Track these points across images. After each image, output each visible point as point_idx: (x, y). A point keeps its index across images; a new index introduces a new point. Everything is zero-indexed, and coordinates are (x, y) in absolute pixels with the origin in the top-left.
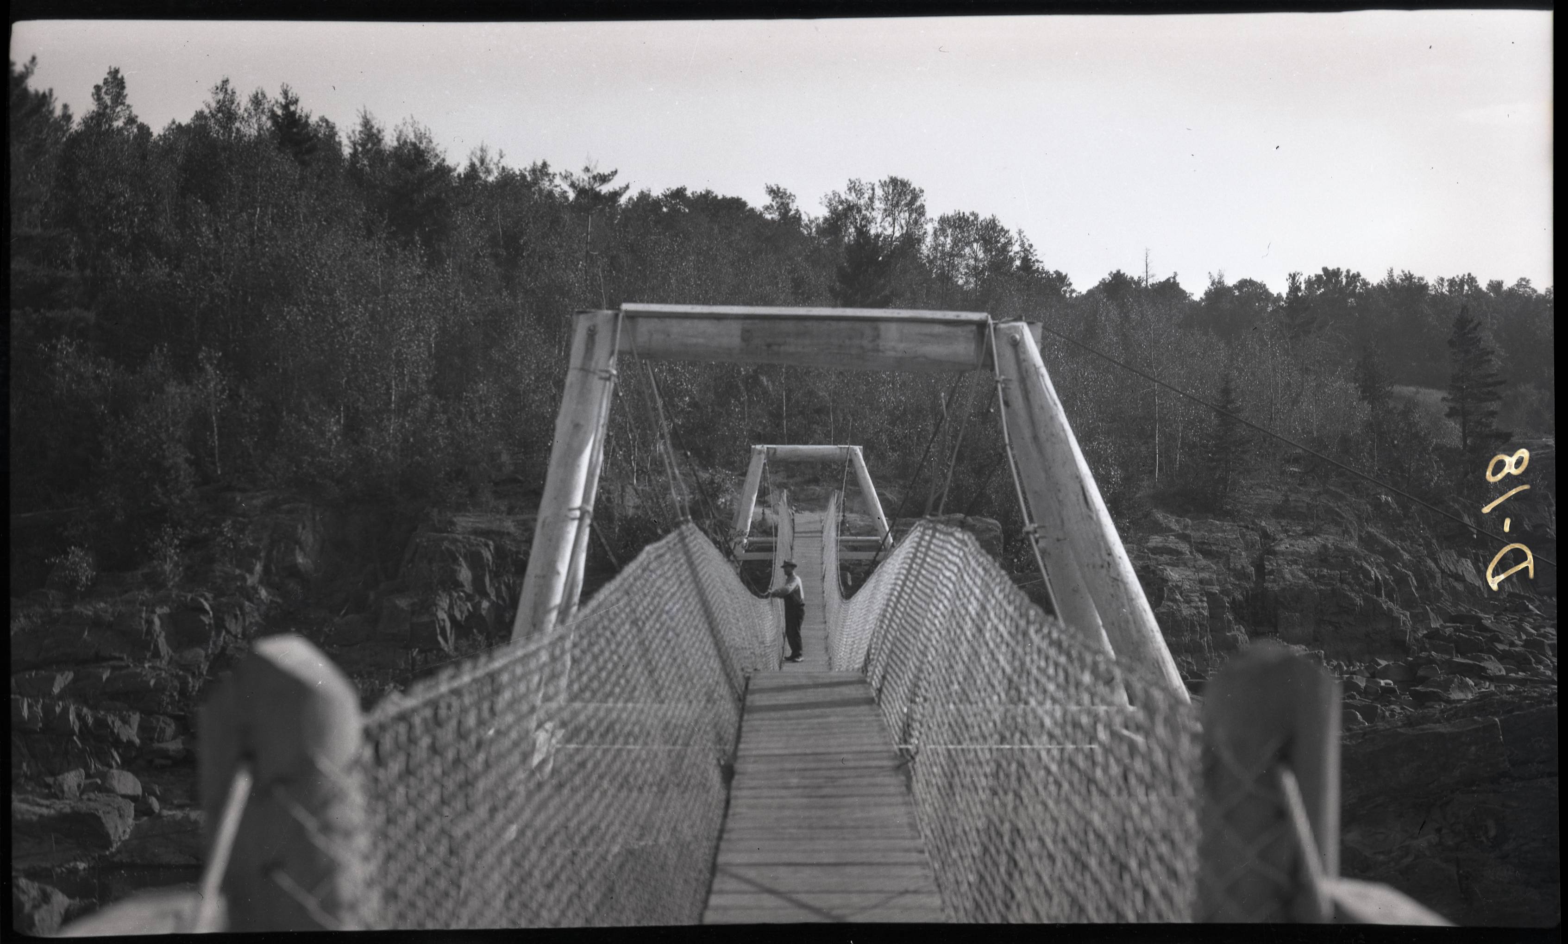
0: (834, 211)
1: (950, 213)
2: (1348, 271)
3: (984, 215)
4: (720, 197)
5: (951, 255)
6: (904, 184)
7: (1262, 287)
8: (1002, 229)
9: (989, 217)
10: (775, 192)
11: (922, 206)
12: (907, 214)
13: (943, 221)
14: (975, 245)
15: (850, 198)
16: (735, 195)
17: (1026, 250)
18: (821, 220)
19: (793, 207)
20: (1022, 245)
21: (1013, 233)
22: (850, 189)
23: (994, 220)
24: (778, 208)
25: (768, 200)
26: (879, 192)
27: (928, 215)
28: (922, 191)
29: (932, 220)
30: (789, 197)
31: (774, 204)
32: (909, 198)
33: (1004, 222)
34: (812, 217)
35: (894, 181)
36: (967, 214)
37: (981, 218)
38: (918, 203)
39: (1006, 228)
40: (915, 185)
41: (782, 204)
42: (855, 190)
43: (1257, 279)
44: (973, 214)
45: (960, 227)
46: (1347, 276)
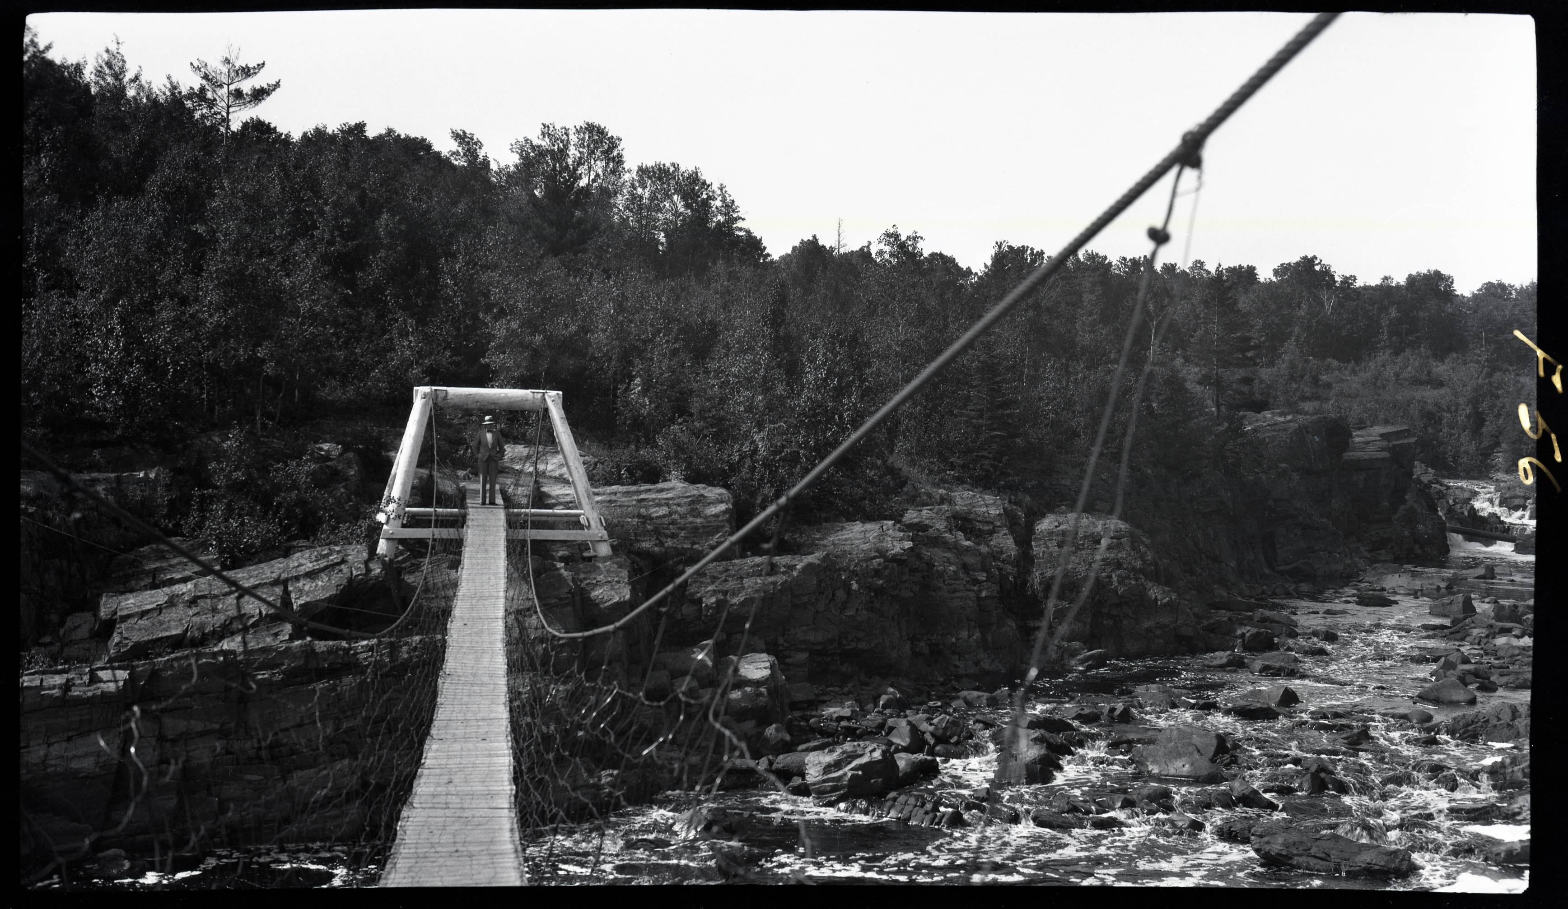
0: (525, 158)
1: (650, 163)
2: (1032, 249)
3: (687, 166)
4: (403, 136)
5: (649, 208)
6: (601, 132)
7: (952, 260)
8: (704, 183)
9: (691, 169)
10: (461, 137)
11: (620, 156)
12: (604, 163)
13: (642, 171)
14: (675, 197)
15: (543, 144)
16: (419, 135)
17: (727, 206)
18: (512, 168)
19: (481, 153)
20: (724, 200)
21: (715, 187)
22: (543, 134)
23: (697, 173)
24: (465, 155)
25: (454, 146)
26: (574, 139)
27: (626, 166)
28: (620, 140)
29: (629, 171)
30: (476, 144)
31: (460, 149)
32: (606, 147)
33: (706, 176)
34: (502, 165)
35: (591, 128)
36: (668, 165)
37: (682, 169)
38: (615, 153)
39: (708, 182)
40: (612, 132)
41: (468, 150)
42: (549, 135)
43: (947, 253)
44: (673, 165)
45: (660, 179)
46: (1032, 253)
